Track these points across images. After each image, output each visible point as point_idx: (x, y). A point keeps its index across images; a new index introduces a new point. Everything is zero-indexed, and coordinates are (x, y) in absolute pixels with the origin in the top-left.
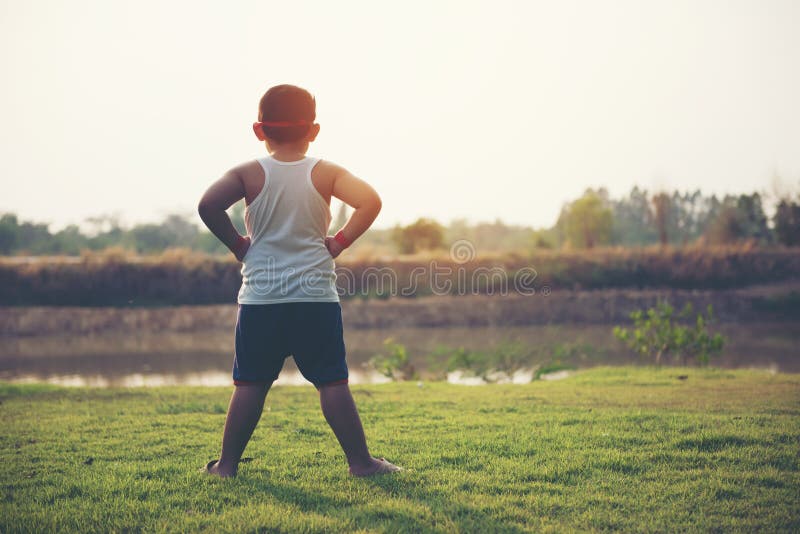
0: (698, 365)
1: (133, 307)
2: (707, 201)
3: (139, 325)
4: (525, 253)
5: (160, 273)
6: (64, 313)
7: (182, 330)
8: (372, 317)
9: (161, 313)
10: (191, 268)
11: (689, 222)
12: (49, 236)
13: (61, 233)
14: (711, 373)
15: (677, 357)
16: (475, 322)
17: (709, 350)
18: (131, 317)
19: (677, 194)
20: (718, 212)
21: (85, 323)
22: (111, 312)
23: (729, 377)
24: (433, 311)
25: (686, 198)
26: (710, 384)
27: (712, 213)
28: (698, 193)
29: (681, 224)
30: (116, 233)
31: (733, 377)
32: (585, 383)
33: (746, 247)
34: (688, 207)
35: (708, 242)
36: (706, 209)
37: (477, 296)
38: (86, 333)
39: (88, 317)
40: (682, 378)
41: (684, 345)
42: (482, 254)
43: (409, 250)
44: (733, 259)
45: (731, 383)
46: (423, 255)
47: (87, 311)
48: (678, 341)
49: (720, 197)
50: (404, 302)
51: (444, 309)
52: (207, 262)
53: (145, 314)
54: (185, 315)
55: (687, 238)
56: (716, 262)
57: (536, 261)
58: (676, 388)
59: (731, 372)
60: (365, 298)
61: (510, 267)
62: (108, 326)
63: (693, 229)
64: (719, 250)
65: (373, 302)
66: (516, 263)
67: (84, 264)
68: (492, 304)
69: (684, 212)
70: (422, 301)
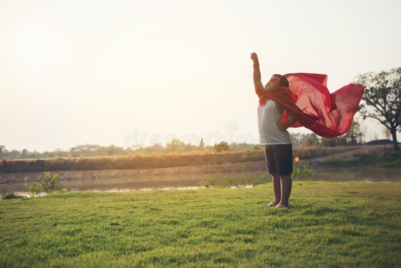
0: (305, 180)
1: (142, 169)
2: (302, 135)
3: (144, 174)
4: (252, 151)
5: (150, 159)
6: (123, 171)
7: (156, 175)
8: (209, 170)
9: (150, 170)
10: (158, 158)
11: (297, 142)
12: (123, 151)
13: (126, 150)
14: (310, 183)
15: (298, 178)
16: (238, 171)
17: (308, 176)
18: (142, 172)
19: (293, 134)
20: (305, 138)
21: (129, 174)
22: (136, 170)
23: (316, 184)
24: (226, 168)
25: (296, 135)
26: (310, 186)
27: (303, 139)
28: (299, 134)
29: (295, 142)
30: (141, 149)
31: (317, 184)
32: (268, 187)
33: (314, 147)
34: (297, 137)
35: (303, 146)
36: (302, 137)
37: (239, 164)
38: (129, 176)
39: (130, 172)
40: (300, 184)
41: (300, 174)
42: (240, 151)
43: (219, 151)
44: (311, 151)
45: (317, 186)
46: (223, 152)
47: (130, 170)
48: (298, 173)
49: (306, 134)
50: (218, 165)
51: (229, 167)
52: (163, 156)
53: (146, 171)
54: (157, 171)
55: (297, 146)
56: (306, 152)
57: (255, 153)
58: (299, 188)
59: (316, 182)
60: (207, 165)
61: (247, 155)
62: (136, 174)
63: (299, 143)
64: (307, 148)
65: (209, 166)
66: (249, 154)
67: (130, 157)
68: (243, 165)
69: (296, 139)
70: (223, 165)
